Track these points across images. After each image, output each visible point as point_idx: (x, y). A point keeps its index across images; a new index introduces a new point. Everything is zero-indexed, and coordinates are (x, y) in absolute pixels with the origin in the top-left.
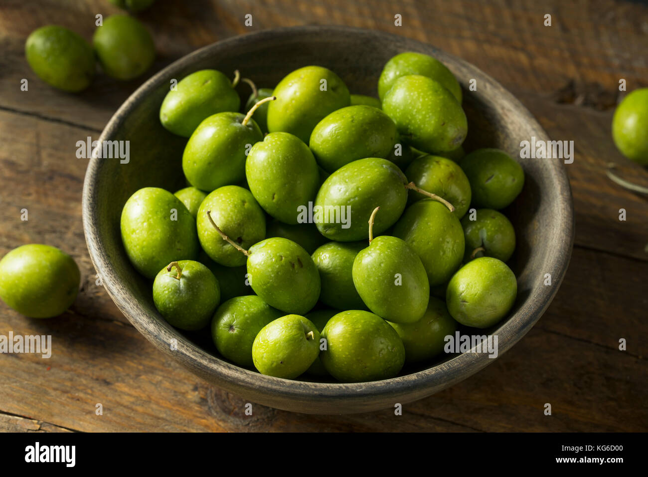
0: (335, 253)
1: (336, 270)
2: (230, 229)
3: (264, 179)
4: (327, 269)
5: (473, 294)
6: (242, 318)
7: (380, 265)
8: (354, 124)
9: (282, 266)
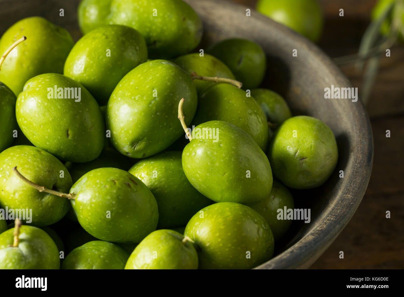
0: (151, 167)
1: (161, 182)
2: (42, 178)
3: (51, 119)
4: (152, 185)
5: (308, 148)
6: (99, 261)
7: (220, 146)
8: (110, 39)
9: (119, 189)
